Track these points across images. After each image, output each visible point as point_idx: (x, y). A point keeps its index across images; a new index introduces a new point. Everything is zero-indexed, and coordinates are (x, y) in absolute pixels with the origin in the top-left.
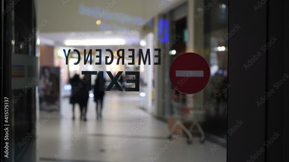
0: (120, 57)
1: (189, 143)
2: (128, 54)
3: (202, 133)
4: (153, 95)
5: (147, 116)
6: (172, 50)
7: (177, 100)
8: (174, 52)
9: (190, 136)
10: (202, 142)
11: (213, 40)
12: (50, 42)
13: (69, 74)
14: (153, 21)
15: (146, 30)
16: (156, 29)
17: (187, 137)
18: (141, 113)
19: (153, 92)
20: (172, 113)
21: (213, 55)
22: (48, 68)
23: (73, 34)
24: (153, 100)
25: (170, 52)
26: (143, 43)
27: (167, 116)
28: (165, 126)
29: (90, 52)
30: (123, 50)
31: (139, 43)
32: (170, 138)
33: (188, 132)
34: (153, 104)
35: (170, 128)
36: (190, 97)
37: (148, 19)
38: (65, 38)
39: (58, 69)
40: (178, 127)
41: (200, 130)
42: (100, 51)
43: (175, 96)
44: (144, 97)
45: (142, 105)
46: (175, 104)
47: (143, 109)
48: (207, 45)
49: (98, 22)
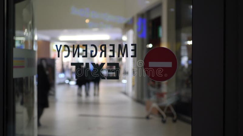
0: (102, 51)
1: (164, 122)
2: (109, 48)
3: (175, 113)
4: (133, 81)
5: (128, 99)
6: (149, 44)
7: (153, 86)
8: (150, 46)
9: (164, 115)
10: (174, 121)
11: (184, 35)
12: (47, 38)
13: (63, 65)
14: (132, 20)
15: (127, 27)
16: (136, 26)
17: (162, 117)
18: (123, 97)
19: (133, 79)
20: (149, 96)
21: (184, 48)
22: (45, 59)
23: (66, 31)
24: (133, 86)
25: (147, 45)
26: (124, 38)
27: (145, 99)
28: (143, 108)
29: (78, 47)
30: (105, 45)
31: (121, 38)
32: (148, 118)
33: (163, 113)
34: (133, 89)
35: (148, 109)
36: (164, 83)
37: (129, 18)
38: (59, 35)
39: (53, 60)
40: (154, 108)
41: (173, 110)
42: (86, 46)
43: (151, 83)
44: (125, 84)
45: (123, 90)
46: (152, 89)
47: (125, 93)
48: (178, 40)
49: (87, 21)
